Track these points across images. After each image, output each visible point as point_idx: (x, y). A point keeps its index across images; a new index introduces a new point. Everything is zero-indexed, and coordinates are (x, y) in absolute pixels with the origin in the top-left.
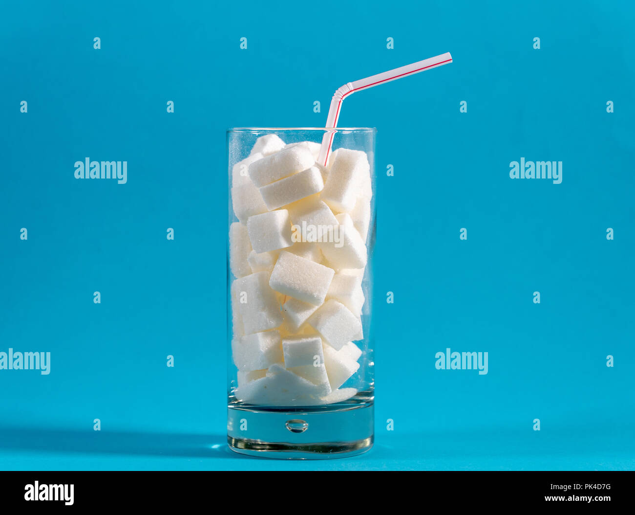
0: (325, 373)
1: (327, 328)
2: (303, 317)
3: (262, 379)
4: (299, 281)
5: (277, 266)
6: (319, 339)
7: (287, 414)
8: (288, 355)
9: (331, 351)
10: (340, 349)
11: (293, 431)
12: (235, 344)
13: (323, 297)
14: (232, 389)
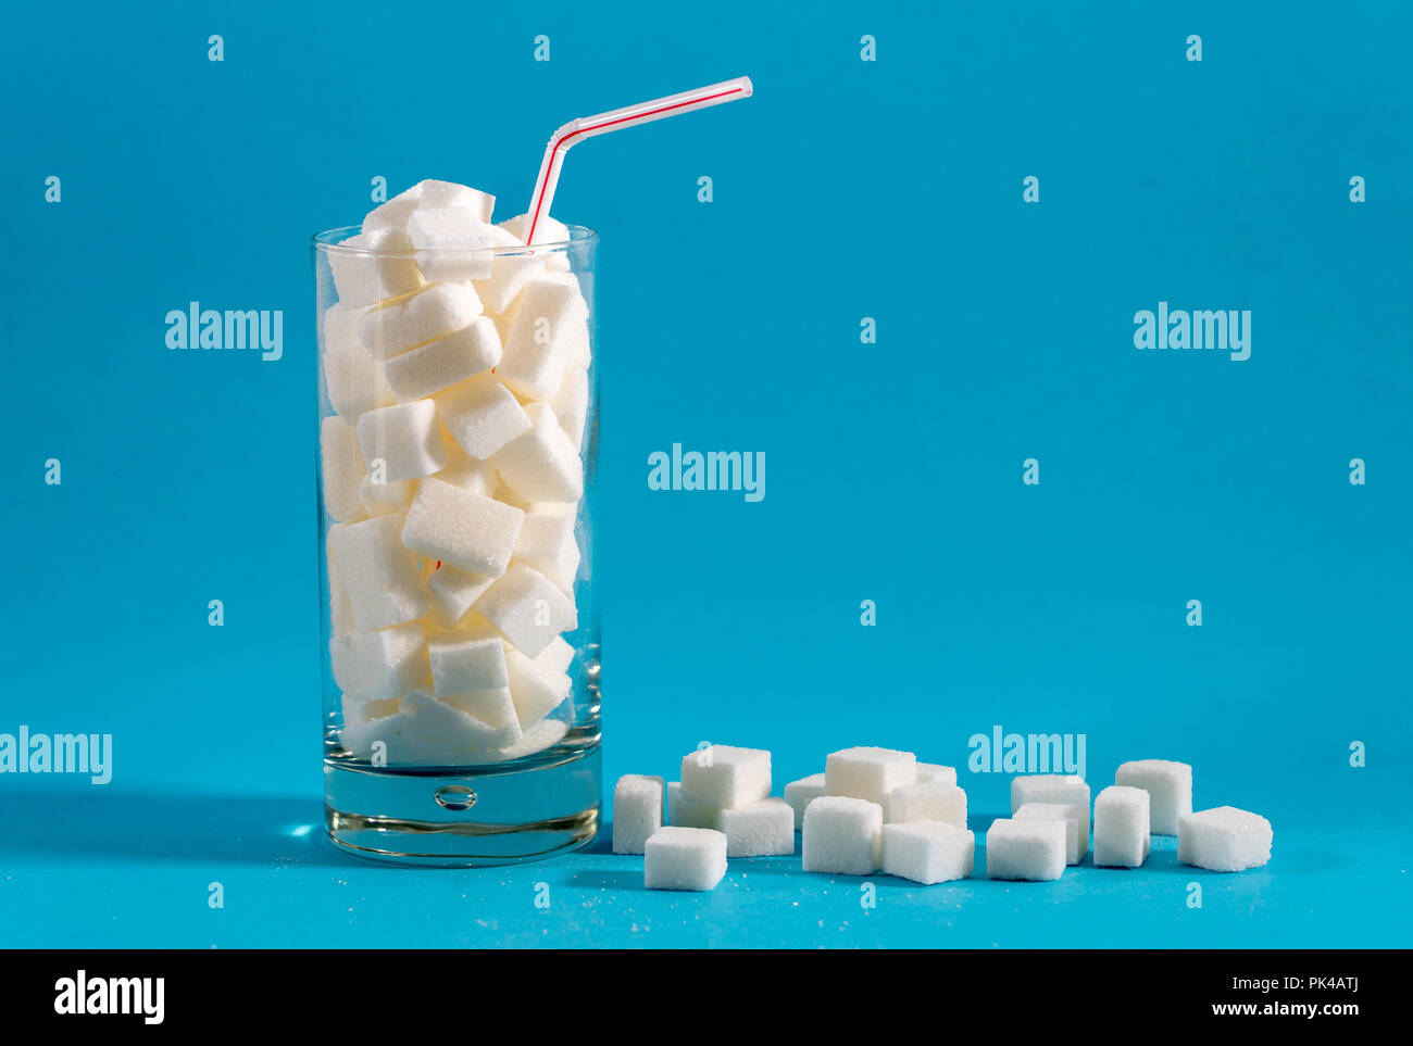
0: (510, 703)
1: (510, 621)
2: (465, 600)
3: (392, 716)
4: (457, 536)
5: (417, 507)
6: (498, 641)
7: (436, 779)
8: (442, 675)
9: (519, 658)
10: (537, 654)
11: (449, 807)
12: (335, 645)
13: (504, 563)
14: (331, 729)
